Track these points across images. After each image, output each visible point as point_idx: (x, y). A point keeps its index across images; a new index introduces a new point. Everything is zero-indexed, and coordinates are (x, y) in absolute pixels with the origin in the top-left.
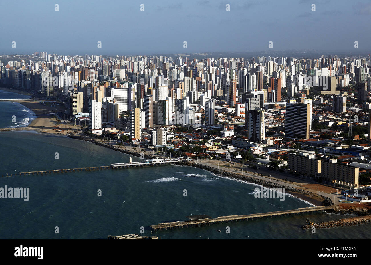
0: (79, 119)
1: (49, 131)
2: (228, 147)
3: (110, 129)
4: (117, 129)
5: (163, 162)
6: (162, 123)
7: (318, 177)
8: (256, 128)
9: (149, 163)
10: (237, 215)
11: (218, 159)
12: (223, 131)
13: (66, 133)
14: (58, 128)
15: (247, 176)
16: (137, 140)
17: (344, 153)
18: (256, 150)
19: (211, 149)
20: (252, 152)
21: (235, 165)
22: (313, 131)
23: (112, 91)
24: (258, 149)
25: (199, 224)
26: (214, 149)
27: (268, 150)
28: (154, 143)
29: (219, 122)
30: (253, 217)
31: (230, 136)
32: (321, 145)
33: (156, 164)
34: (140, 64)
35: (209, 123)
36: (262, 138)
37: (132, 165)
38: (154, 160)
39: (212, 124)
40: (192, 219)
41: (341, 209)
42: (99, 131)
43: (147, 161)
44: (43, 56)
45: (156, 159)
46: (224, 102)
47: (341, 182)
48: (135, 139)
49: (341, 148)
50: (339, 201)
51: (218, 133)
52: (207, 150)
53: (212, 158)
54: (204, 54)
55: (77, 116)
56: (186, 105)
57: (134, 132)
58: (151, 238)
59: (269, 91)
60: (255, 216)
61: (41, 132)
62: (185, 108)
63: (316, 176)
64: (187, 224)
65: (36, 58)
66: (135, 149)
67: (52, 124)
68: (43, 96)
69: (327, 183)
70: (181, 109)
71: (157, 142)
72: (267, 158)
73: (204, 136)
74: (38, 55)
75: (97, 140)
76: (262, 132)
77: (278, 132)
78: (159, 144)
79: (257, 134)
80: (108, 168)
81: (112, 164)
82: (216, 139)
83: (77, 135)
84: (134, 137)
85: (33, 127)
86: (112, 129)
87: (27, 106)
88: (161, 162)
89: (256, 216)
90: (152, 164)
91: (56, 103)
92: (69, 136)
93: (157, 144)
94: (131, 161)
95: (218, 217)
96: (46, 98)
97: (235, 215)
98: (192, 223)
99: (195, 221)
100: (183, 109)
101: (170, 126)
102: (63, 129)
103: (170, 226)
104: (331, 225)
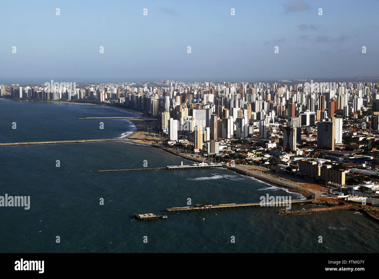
0: (165, 133)
1: (138, 142)
2: (264, 156)
3: (183, 140)
4: (188, 141)
5: (207, 166)
6: (225, 136)
7: (318, 179)
8: (289, 141)
9: (196, 166)
10: (235, 204)
11: (251, 164)
12: (267, 143)
13: (150, 143)
14: (146, 140)
15: (265, 177)
16: (198, 149)
17: (354, 161)
18: (284, 158)
19: (249, 157)
20: (281, 159)
21: (262, 169)
22: (343, 144)
23: (193, 111)
24: (286, 157)
25: (204, 209)
26: (252, 157)
27: (294, 158)
28: (209, 152)
29: (272, 136)
30: (246, 205)
31: (273, 147)
32: (340, 155)
33: (202, 167)
34: (231, 90)
35: (262, 137)
36: (293, 149)
37: (183, 167)
38: (200, 164)
39: (264, 138)
40: (198, 205)
41: (319, 201)
42: (174, 142)
43: (195, 164)
44: (168, 84)
45: (202, 163)
46: (286, 120)
47: (333, 183)
48: (197, 148)
49: (354, 158)
50: (320, 196)
51: (264, 145)
52: (247, 157)
53: (247, 164)
54: (304, 80)
55: (164, 131)
56: (244, 123)
57: (197, 143)
58: (162, 217)
59: (323, 112)
60: (247, 205)
61: (133, 142)
62: (243, 125)
63: (316, 178)
64: (194, 208)
65: (162, 84)
66: (193, 156)
67: (143, 137)
68: (150, 115)
69: (323, 184)
70: (241, 126)
71: (210, 151)
72: (288, 164)
73: (252, 147)
74: (164, 82)
75: (169, 149)
76: (294, 144)
77: (312, 145)
78: (213, 152)
79: (290, 146)
80: (165, 169)
81: (168, 167)
82: (260, 149)
83: (157, 145)
84: (197, 147)
85: (129, 139)
86: (184, 141)
87: (135, 122)
88: (206, 166)
89: (249, 205)
90: (199, 167)
91: (157, 120)
92: (151, 145)
93: (210, 152)
94: (182, 164)
95: (220, 205)
96: (152, 117)
97: (233, 204)
98: (198, 208)
99: (201, 206)
100: (242, 126)
101: (230, 139)
102: (149, 140)
103: (181, 210)
104: (301, 212)
